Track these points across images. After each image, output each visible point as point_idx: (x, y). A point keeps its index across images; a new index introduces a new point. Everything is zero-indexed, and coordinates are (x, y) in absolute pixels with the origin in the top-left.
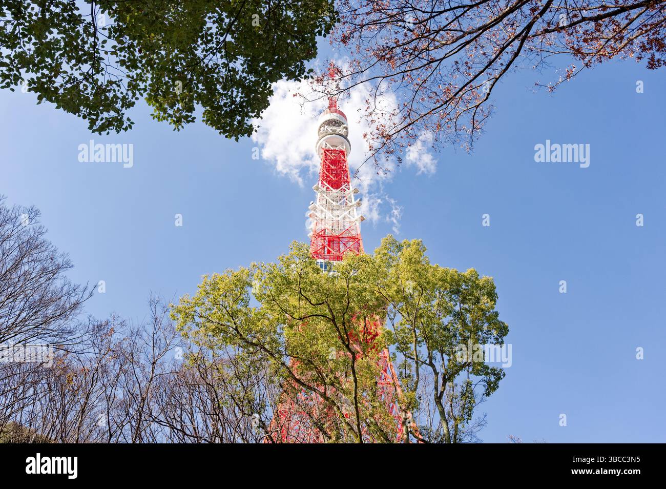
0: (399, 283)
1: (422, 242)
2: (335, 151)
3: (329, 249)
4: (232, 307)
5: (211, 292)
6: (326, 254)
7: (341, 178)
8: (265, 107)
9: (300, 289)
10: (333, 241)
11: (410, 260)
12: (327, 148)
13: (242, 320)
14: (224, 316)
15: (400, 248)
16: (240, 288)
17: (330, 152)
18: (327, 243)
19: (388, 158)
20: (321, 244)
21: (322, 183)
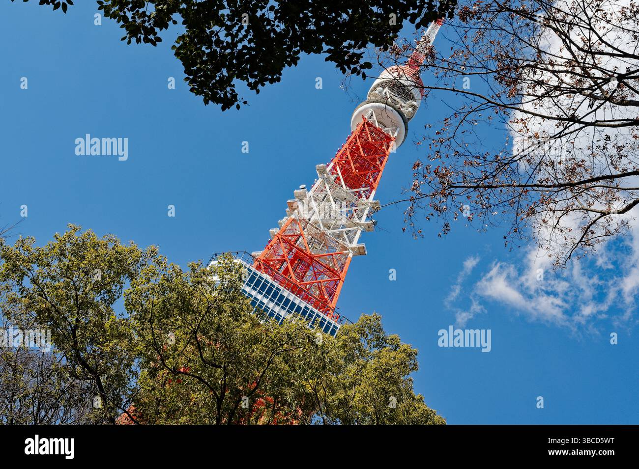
0: (351, 392)
1: (416, 354)
2: (379, 132)
3: (290, 268)
4: (86, 294)
5: (69, 256)
6: (281, 272)
7: (365, 175)
8: (272, 81)
9: (198, 327)
10: (301, 260)
11: (386, 371)
12: (371, 121)
13: (90, 322)
14: (68, 299)
15: (381, 342)
16: (114, 272)
17: (372, 128)
18: (291, 257)
19: (430, 217)
20: (282, 254)
21: (334, 168)
